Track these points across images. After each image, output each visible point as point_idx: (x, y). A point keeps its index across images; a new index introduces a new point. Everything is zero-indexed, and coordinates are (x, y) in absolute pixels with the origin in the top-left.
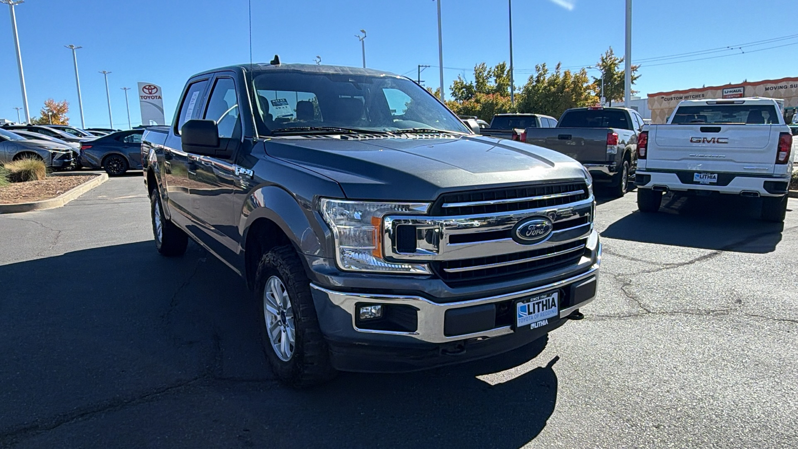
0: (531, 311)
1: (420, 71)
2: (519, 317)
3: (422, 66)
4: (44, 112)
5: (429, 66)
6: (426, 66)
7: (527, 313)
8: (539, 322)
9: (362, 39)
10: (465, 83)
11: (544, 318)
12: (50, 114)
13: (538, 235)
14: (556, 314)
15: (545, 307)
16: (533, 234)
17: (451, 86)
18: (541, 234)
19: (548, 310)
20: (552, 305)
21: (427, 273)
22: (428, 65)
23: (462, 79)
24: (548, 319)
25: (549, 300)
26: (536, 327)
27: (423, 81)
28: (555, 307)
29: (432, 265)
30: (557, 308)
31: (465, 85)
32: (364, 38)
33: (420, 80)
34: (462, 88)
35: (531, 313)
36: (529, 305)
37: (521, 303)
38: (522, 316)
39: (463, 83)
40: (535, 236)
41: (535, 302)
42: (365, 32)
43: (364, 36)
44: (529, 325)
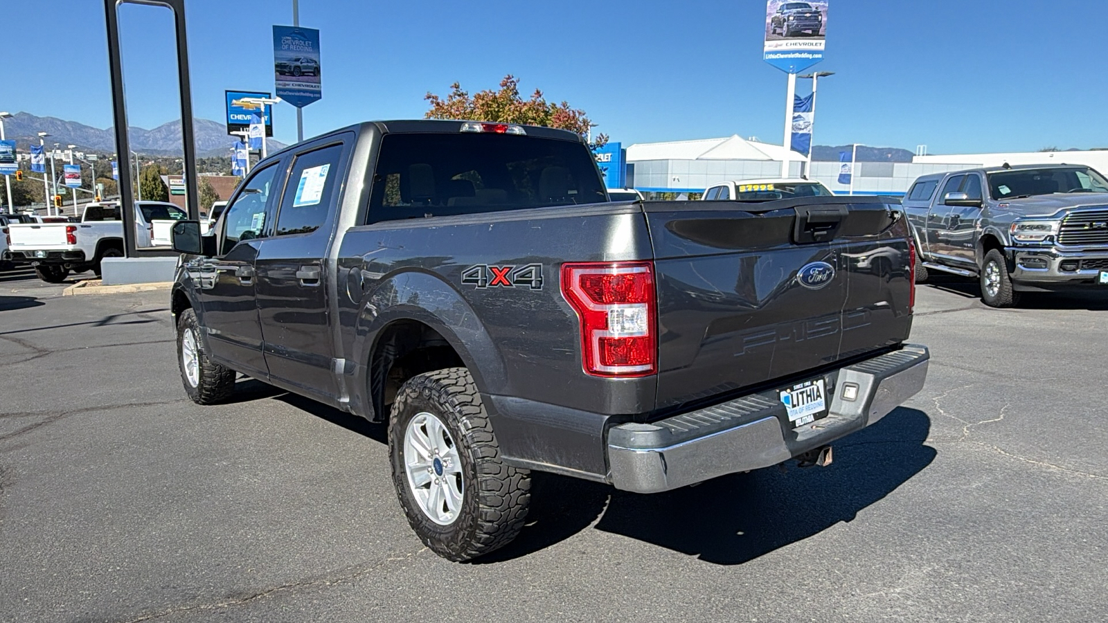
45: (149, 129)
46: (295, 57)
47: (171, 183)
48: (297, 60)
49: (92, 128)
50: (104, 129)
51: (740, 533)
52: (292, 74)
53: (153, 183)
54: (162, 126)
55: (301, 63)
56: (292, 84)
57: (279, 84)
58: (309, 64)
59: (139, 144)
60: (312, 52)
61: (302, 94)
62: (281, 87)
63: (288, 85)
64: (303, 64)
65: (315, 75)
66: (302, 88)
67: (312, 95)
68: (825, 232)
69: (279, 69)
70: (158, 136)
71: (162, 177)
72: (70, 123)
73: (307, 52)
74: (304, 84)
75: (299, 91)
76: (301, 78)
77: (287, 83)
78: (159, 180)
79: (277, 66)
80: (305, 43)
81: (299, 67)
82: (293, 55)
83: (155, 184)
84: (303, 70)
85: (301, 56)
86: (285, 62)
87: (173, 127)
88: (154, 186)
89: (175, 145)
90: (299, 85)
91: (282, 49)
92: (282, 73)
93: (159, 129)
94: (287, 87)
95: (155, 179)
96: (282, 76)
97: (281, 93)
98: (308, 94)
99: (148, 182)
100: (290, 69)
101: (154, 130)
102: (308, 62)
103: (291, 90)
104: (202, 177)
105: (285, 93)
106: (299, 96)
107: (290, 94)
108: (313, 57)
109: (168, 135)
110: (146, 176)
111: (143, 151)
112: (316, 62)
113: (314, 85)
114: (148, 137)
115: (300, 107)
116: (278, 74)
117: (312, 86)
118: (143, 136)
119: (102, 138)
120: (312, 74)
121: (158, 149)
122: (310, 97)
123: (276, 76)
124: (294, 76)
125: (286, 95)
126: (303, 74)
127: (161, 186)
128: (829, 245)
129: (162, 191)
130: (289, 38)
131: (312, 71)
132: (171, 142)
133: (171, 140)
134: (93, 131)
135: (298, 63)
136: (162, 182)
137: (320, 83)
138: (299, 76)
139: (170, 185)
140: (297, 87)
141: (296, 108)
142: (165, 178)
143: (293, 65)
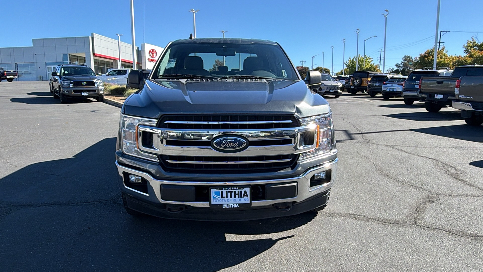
0: (223, 196)
1: (441, 35)
2: (213, 198)
3: (444, 32)
4: (214, 66)
5: (450, 32)
6: (447, 32)
7: (220, 197)
8: (231, 205)
9: (386, 16)
10: (477, 43)
11: (234, 202)
12: (217, 67)
13: (232, 147)
14: (249, 202)
15: (237, 196)
16: (227, 146)
17: (464, 45)
18: (235, 147)
19: (240, 198)
20: (244, 196)
21: (157, 161)
22: (448, 31)
23: (474, 39)
24: (239, 204)
25: (241, 192)
26: (227, 207)
27: (443, 42)
28: (247, 197)
29: (159, 156)
30: (249, 198)
31: (477, 44)
32: (387, 15)
33: (441, 42)
34: (474, 47)
35: (224, 197)
36: (222, 192)
37: (215, 189)
38: (216, 198)
39: (475, 42)
40: (229, 147)
41: (228, 191)
42: (388, 11)
43: (387, 14)
44: (222, 205)
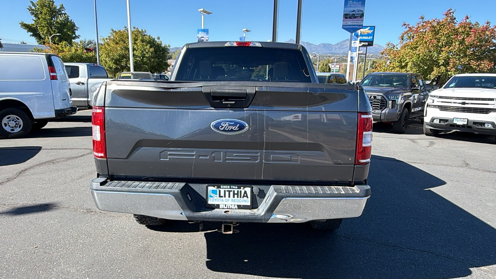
45: (334, 44)
46: (352, 10)
47: (332, 67)
48: (354, 11)
49: (313, 45)
50: (317, 45)
51: (246, 261)
52: (350, 18)
53: (325, 66)
54: (339, 43)
55: (355, 12)
56: (350, 22)
57: (344, 23)
58: (359, 13)
59: (329, 50)
60: (361, 7)
61: (354, 27)
62: (345, 24)
63: (348, 23)
64: (356, 13)
65: (361, 18)
66: (354, 24)
67: (358, 27)
68: (234, 102)
69: (345, 16)
70: (337, 47)
71: (329, 64)
72: (306, 43)
73: (358, 7)
74: (355, 22)
75: (353, 25)
76: (354, 19)
77: (348, 22)
78: (328, 66)
79: (344, 15)
80: (358, 3)
81: (354, 14)
82: (352, 9)
83: (326, 67)
84: (355, 16)
85: (356, 9)
86: (347, 13)
87: (343, 43)
88: (326, 68)
89: (342, 51)
90: (353, 23)
91: (347, 7)
92: (346, 18)
93: (337, 44)
94: (347, 24)
95: (326, 65)
96: (346, 19)
97: (345, 27)
98: (356, 27)
99: (324, 66)
100: (350, 15)
101: (336, 44)
102: (358, 12)
103: (349, 25)
104: (345, 64)
105: (346, 27)
106: (352, 28)
107: (349, 27)
108: (361, 9)
109: (340, 47)
110: (323, 64)
111: (330, 53)
112: (362, 11)
113: (360, 22)
114: (333, 48)
115: (352, 33)
116: (344, 18)
117: (359, 23)
118: (331, 47)
119: (316, 48)
120: (360, 17)
121: (336, 52)
122: (357, 28)
123: (343, 19)
124: (351, 19)
125: (347, 28)
126: (355, 17)
127: (328, 68)
128: (244, 110)
129: (328, 70)
130: (351, 1)
131: (360, 15)
132: (341, 49)
133: (341, 48)
134: (313, 46)
135: (354, 13)
136: (329, 66)
137: (363, 21)
138: (354, 18)
139: (332, 68)
140: (352, 24)
141: (350, 33)
142: (330, 65)
143: (351, 14)
